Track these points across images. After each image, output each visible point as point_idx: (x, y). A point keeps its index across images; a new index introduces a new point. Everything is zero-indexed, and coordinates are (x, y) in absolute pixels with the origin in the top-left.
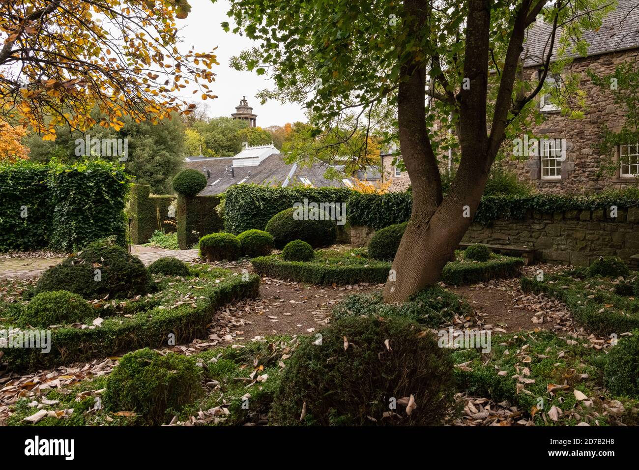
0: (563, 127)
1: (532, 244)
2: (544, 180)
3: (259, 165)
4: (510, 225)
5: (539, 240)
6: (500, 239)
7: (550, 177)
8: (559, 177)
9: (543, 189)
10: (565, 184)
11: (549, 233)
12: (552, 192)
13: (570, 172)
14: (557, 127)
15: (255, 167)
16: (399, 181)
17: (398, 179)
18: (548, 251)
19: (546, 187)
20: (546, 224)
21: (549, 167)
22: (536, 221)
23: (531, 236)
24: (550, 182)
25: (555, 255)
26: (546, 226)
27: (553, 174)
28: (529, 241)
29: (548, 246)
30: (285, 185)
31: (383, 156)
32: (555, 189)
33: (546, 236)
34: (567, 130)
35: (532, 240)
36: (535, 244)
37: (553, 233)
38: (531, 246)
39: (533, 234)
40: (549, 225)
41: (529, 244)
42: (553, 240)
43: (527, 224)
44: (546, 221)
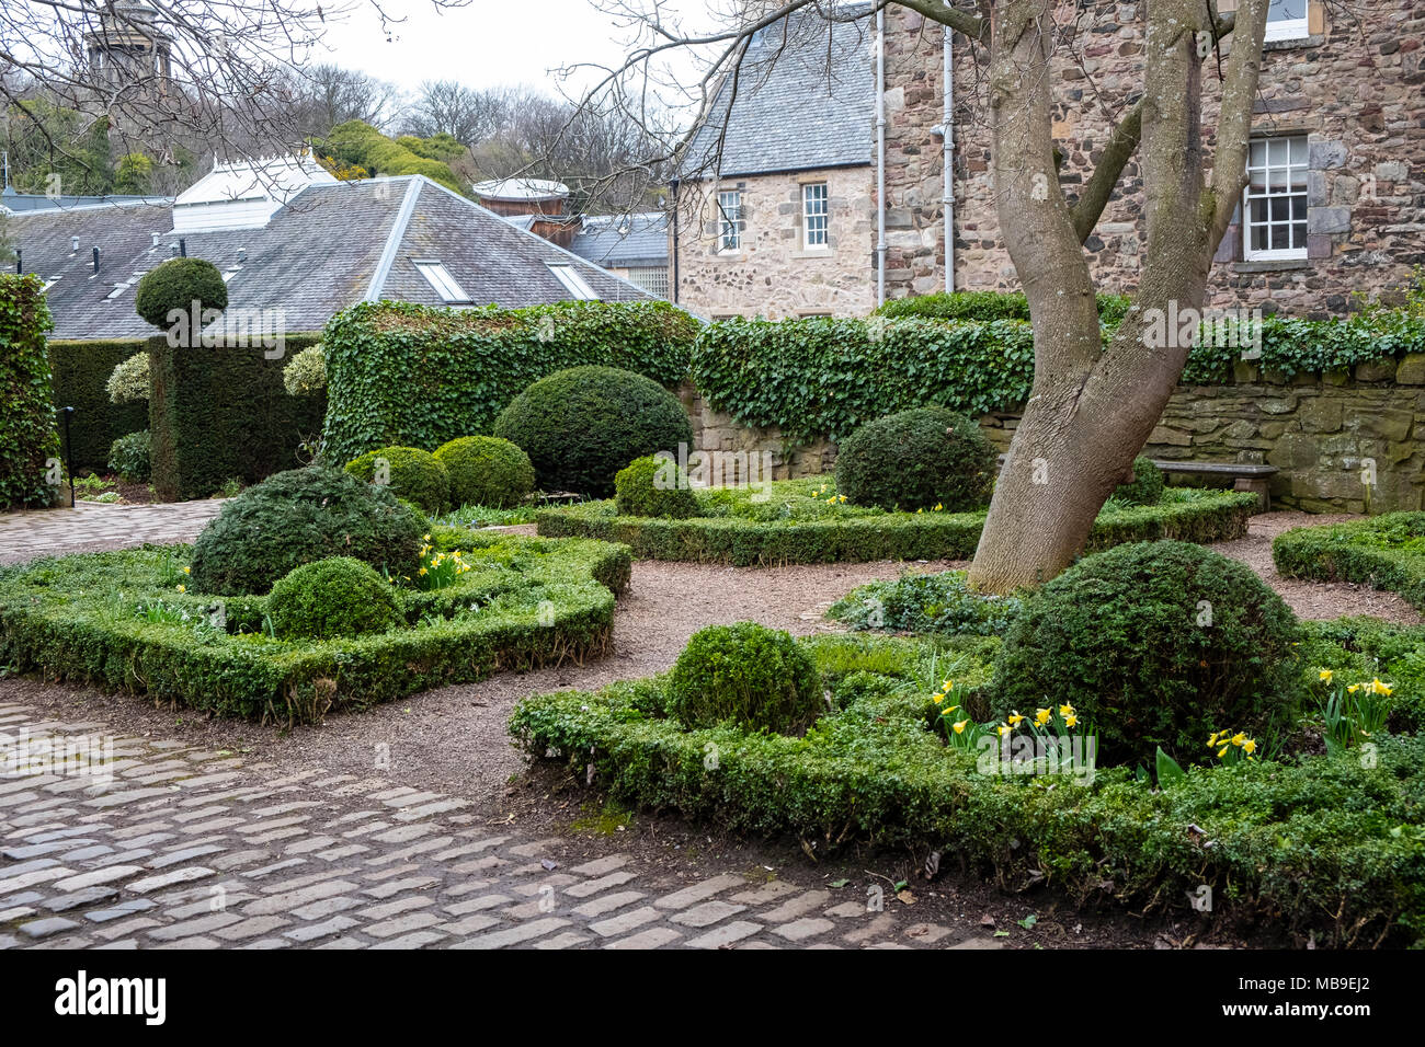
0: (1315, 94)
1: (1260, 454)
2: (1253, 263)
3: (270, 227)
4: (1195, 405)
5: (1277, 445)
6: (1166, 445)
7: (1271, 255)
8: (1301, 254)
9: (1249, 291)
10: (1322, 274)
11: (1309, 424)
12: (1279, 300)
13: (1334, 237)
14: (1296, 95)
15: (255, 235)
16: (735, 269)
17: (730, 261)
18: (1305, 474)
19: (1260, 287)
20: (1300, 399)
21: (1270, 223)
22: (1270, 391)
23: (1257, 434)
24: (1273, 270)
25: (1324, 486)
26: (1299, 404)
27: (1281, 243)
28: (1251, 449)
29: (1305, 460)
30: (372, 294)
31: (675, 184)
32: (1286, 292)
33: (1300, 430)
34: (1327, 104)
35: (1261, 444)
36: (1269, 455)
37: (1320, 423)
38: (1256, 461)
39: (1263, 428)
40: (1309, 401)
41: (1252, 455)
42: (1320, 441)
43: (1244, 400)
44: (1301, 391)
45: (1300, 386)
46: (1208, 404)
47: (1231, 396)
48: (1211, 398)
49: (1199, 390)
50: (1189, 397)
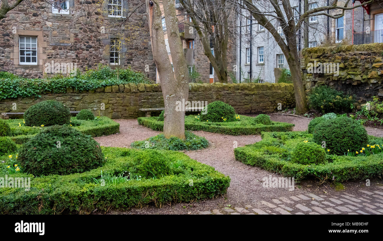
1: (74, 109)
4: (57, 98)
5: (78, 106)
11: (86, 101)
22: (76, 94)
23: (73, 104)
26: (83, 97)
28: (71, 108)
33: (84, 103)
35: (74, 106)
36: (76, 109)
37: (88, 101)
38: (73, 110)
39: (74, 103)
40: (86, 96)
41: (72, 109)
42: (88, 105)
43: (69, 97)
44: (84, 94)
45: (83, 93)
46: (60, 98)
47: (66, 96)
48: (60, 96)
49: (58, 95)
50: (55, 96)
